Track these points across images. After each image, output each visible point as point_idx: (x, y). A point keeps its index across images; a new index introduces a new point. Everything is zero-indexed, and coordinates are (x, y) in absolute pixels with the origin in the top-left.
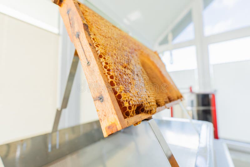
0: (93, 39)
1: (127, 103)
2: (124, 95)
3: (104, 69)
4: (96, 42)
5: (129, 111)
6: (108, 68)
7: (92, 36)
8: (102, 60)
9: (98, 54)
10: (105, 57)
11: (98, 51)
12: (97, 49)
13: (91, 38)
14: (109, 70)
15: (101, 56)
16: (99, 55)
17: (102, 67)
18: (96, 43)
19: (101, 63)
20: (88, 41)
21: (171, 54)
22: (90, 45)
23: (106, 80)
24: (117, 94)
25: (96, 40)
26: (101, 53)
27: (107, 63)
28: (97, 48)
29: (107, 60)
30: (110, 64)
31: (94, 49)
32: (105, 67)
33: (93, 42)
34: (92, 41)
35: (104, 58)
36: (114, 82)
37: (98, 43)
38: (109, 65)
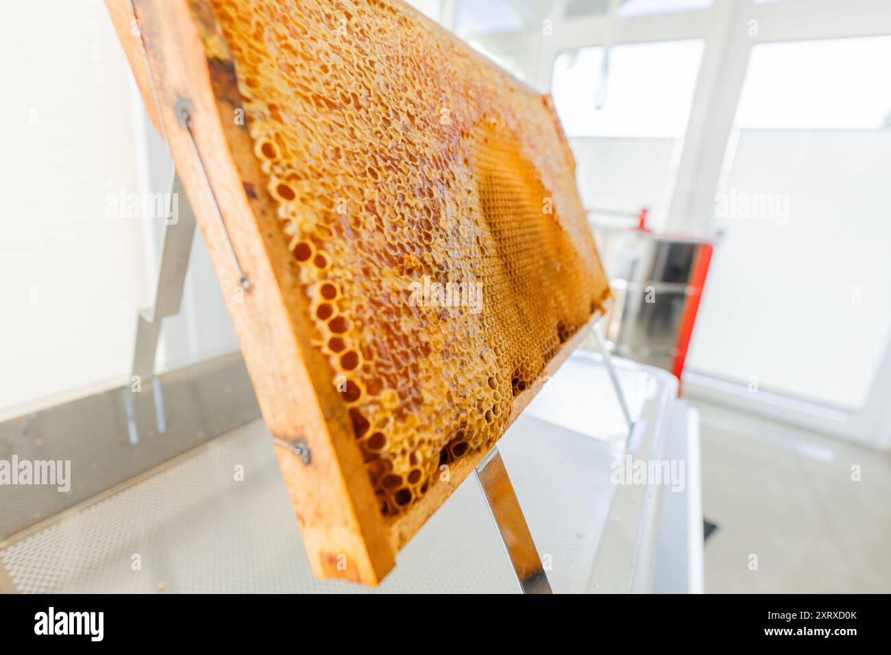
0: (267, 150)
1: (404, 462)
2: (396, 431)
3: (313, 323)
4: (276, 163)
5: (411, 487)
6: (336, 313)
7: (259, 132)
8: (308, 270)
9: (288, 239)
10: (322, 253)
11: (287, 221)
12: (285, 209)
13: (252, 142)
14: (338, 326)
15: (302, 253)
16: (292, 246)
17: (306, 314)
18: (278, 170)
19: (304, 288)
20: (239, 170)
21: (605, 67)
22: (250, 193)
23: (324, 377)
24: (368, 435)
25: (279, 156)
26: (304, 235)
27: (328, 291)
28: (283, 202)
29: (333, 267)
30: (342, 289)
31: (270, 212)
32: (324, 312)
33: (267, 165)
34: (259, 161)
35: (320, 262)
36: (358, 383)
37: (289, 172)
38: (339, 295)
